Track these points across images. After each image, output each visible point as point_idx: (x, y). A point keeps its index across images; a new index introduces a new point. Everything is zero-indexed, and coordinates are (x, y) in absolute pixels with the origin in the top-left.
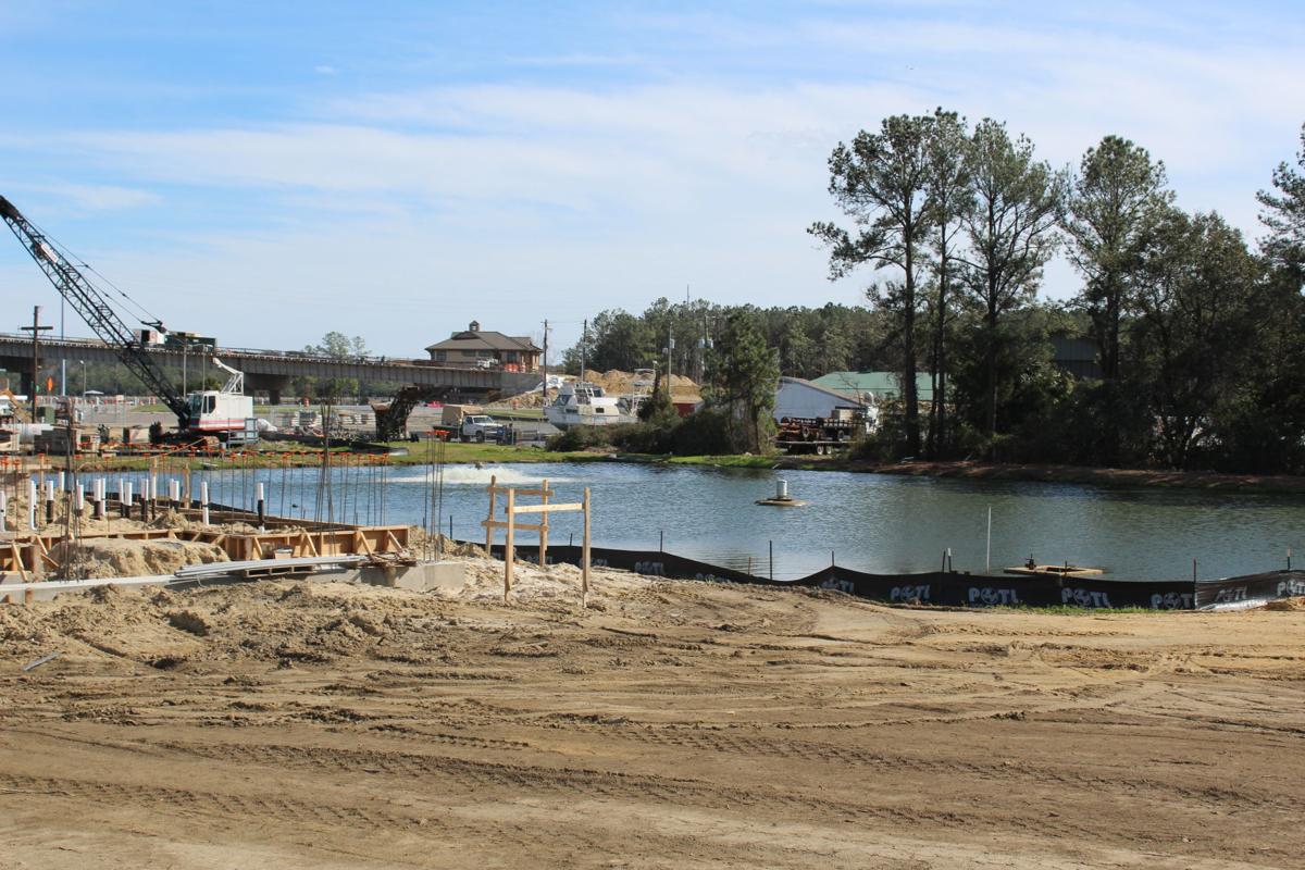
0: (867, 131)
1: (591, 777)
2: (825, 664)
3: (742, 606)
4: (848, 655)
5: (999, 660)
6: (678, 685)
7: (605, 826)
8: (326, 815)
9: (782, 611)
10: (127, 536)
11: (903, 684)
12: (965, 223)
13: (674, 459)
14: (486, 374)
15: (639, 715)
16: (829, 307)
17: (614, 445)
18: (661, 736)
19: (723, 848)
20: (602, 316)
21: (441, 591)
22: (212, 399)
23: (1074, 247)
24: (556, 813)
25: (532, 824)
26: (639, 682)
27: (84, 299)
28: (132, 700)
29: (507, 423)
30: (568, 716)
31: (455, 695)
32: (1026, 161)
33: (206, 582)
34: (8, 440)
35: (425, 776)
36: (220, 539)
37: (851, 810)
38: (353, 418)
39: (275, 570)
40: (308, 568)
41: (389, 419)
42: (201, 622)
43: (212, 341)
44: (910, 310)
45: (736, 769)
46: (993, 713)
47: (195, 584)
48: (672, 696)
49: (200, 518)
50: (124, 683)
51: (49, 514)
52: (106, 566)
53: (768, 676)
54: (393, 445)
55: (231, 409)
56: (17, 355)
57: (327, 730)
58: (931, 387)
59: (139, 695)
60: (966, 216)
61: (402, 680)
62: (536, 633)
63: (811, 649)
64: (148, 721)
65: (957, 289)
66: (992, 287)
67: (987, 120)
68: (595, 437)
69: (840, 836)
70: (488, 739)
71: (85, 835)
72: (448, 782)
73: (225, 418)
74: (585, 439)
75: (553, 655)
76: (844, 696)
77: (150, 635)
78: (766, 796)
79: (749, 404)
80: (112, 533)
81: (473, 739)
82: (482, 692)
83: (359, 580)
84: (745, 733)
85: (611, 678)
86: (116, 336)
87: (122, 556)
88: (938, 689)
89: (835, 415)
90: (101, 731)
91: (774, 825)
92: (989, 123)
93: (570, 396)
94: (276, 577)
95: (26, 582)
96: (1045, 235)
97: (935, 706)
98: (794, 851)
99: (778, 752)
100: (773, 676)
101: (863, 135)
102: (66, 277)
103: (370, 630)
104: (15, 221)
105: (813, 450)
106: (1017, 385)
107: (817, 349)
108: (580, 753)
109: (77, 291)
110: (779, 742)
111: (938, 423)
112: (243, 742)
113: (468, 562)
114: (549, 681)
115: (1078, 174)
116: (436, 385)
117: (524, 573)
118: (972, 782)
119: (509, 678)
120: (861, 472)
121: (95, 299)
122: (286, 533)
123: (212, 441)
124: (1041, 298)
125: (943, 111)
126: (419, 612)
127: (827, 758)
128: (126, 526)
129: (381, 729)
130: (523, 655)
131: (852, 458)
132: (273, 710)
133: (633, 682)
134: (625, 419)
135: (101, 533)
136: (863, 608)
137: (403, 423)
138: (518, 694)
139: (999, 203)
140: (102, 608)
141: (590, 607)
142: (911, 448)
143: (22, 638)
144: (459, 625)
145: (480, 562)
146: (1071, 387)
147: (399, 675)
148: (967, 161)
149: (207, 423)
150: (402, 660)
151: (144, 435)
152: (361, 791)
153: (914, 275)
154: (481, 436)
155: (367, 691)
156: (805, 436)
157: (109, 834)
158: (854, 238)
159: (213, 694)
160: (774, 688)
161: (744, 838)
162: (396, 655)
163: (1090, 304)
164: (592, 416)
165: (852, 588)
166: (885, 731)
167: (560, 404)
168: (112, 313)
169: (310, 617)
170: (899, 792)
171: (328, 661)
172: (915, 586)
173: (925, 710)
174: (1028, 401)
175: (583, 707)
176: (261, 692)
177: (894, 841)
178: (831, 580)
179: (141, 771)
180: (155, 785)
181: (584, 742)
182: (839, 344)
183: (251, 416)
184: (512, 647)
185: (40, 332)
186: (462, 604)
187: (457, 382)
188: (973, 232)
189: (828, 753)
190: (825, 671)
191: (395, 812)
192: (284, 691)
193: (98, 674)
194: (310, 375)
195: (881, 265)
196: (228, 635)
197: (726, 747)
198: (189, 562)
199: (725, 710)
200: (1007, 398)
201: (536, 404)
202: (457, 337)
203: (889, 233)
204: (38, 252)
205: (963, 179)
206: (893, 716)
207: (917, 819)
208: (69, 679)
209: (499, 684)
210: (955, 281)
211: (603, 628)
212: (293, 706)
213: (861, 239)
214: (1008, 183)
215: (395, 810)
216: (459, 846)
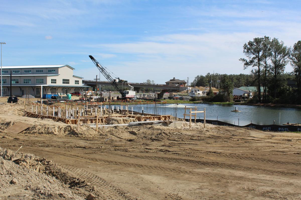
0: (251, 41)
1: (218, 164)
2: (256, 142)
3: (235, 131)
4: (260, 141)
5: (290, 142)
6: (229, 146)
7: (224, 174)
8: (169, 170)
9: (243, 132)
10: (119, 117)
11: (273, 147)
12: (270, 58)
13: (213, 103)
14: (177, 87)
15: (223, 152)
16: (241, 74)
17: (202, 100)
18: (229, 156)
19: (249, 179)
20: (198, 76)
21: (177, 127)
22: (128, 92)
23: (292, 62)
24: (214, 171)
25: (210, 173)
26: (221, 145)
27: (105, 74)
28: (126, 147)
29: (182, 96)
30: (209, 152)
31: (186, 147)
32: (282, 46)
33: (134, 125)
34: (92, 99)
35: (185, 163)
36: (136, 117)
37: (272, 172)
38: (152, 95)
39: (147, 123)
40: (153, 123)
41: (160, 95)
42: (135, 133)
43: (127, 81)
44: (259, 75)
45: (246, 163)
46: (294, 153)
47: (132, 126)
48: (228, 148)
49: (131, 113)
50: (124, 144)
51: (104, 112)
52: (116, 122)
53: (246, 145)
54: (161, 100)
55: (131, 94)
56: (92, 84)
57: (164, 154)
58: (263, 89)
59: (127, 146)
60: (270, 56)
61: (176, 144)
62: (198, 136)
63: (252, 139)
64: (130, 151)
65: (269, 71)
66: (275, 70)
67: (274, 38)
68: (199, 99)
69: (272, 177)
70: (195, 156)
71: (125, 173)
72: (190, 164)
73: (130, 95)
74: (197, 99)
75: (203, 140)
76: (262, 149)
77: (126, 135)
78: (254, 168)
79: (228, 92)
80: (116, 116)
81: (193, 156)
82: (192, 147)
83: (162, 125)
84: (245, 156)
85: (216, 144)
86: (111, 80)
87: (119, 120)
88: (281, 148)
89: (244, 95)
90: (122, 153)
91: (258, 174)
92: (275, 39)
93: (193, 91)
94: (147, 124)
95: (102, 125)
96: (286, 60)
97: (281, 151)
98: (264, 180)
99: (253, 160)
100: (247, 145)
101: (250, 41)
102: (102, 70)
103: (167, 135)
104: (94, 60)
105: (240, 101)
106: (280, 89)
107: (238, 82)
108: (214, 159)
109: (104, 72)
110: (253, 158)
111: (264, 96)
112: (149, 156)
113: (181, 122)
114: (204, 145)
115: (292, 48)
116: (167, 89)
117: (193, 124)
118: (294, 167)
119: (196, 144)
120: (250, 105)
121: (107, 74)
122: (147, 116)
123: (128, 99)
124: (285, 72)
125: (266, 37)
126: (174, 131)
127: (263, 161)
128: (118, 115)
129: (174, 154)
130: (197, 140)
131: (248, 103)
132: (153, 150)
133: (220, 145)
134: (204, 95)
135: (114, 116)
136: (258, 131)
137: (163, 96)
138: (199, 147)
139: (277, 54)
140: (117, 130)
141: (206, 131)
142: (260, 101)
143: (103, 135)
144: (183, 134)
145: (183, 122)
146: (291, 89)
147: (175, 143)
148: (271, 46)
149: (127, 96)
150: (174, 140)
151: (116, 98)
152: (174, 166)
153: (260, 68)
154: (177, 99)
155: (170, 146)
156: (238, 98)
157: (129, 173)
158: (248, 61)
159: (141, 146)
160: (248, 147)
161: (253, 177)
162: (173, 139)
163: (295, 73)
164: (197, 95)
165: (255, 128)
166: (273, 156)
167: (191, 93)
168: (110, 76)
169: (155, 132)
170: (280, 168)
171: (161, 140)
172: (268, 127)
173: (280, 152)
174: (283, 92)
175: (212, 150)
176: (150, 146)
177: (284, 178)
178: (251, 126)
179: (132, 161)
180: (135, 164)
181: (214, 157)
182: (243, 81)
183: (135, 95)
184: (194, 138)
185: (97, 80)
186: (182, 130)
187: (171, 89)
188: (272, 59)
189: (263, 160)
190: (257, 144)
191: (182, 170)
192: (154, 146)
193: (119, 142)
194: (144, 87)
195: (253, 66)
196: (141, 135)
197: (242, 158)
198: (131, 122)
199: (240, 151)
200: (278, 91)
201: (186, 93)
202: (171, 80)
203: (255, 60)
204: (97, 66)
205: (269, 49)
206: (274, 153)
207: (286, 174)
208: (114, 143)
209: (194, 145)
210: (268, 69)
211: (210, 135)
212: (156, 149)
213: (249, 61)
214: (279, 50)
215: (182, 169)
216: (197, 177)
